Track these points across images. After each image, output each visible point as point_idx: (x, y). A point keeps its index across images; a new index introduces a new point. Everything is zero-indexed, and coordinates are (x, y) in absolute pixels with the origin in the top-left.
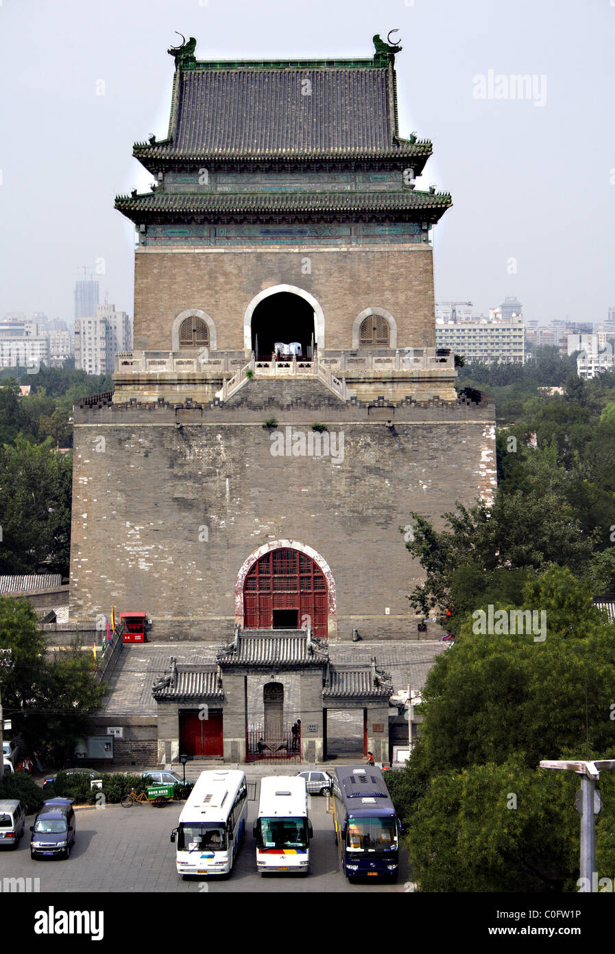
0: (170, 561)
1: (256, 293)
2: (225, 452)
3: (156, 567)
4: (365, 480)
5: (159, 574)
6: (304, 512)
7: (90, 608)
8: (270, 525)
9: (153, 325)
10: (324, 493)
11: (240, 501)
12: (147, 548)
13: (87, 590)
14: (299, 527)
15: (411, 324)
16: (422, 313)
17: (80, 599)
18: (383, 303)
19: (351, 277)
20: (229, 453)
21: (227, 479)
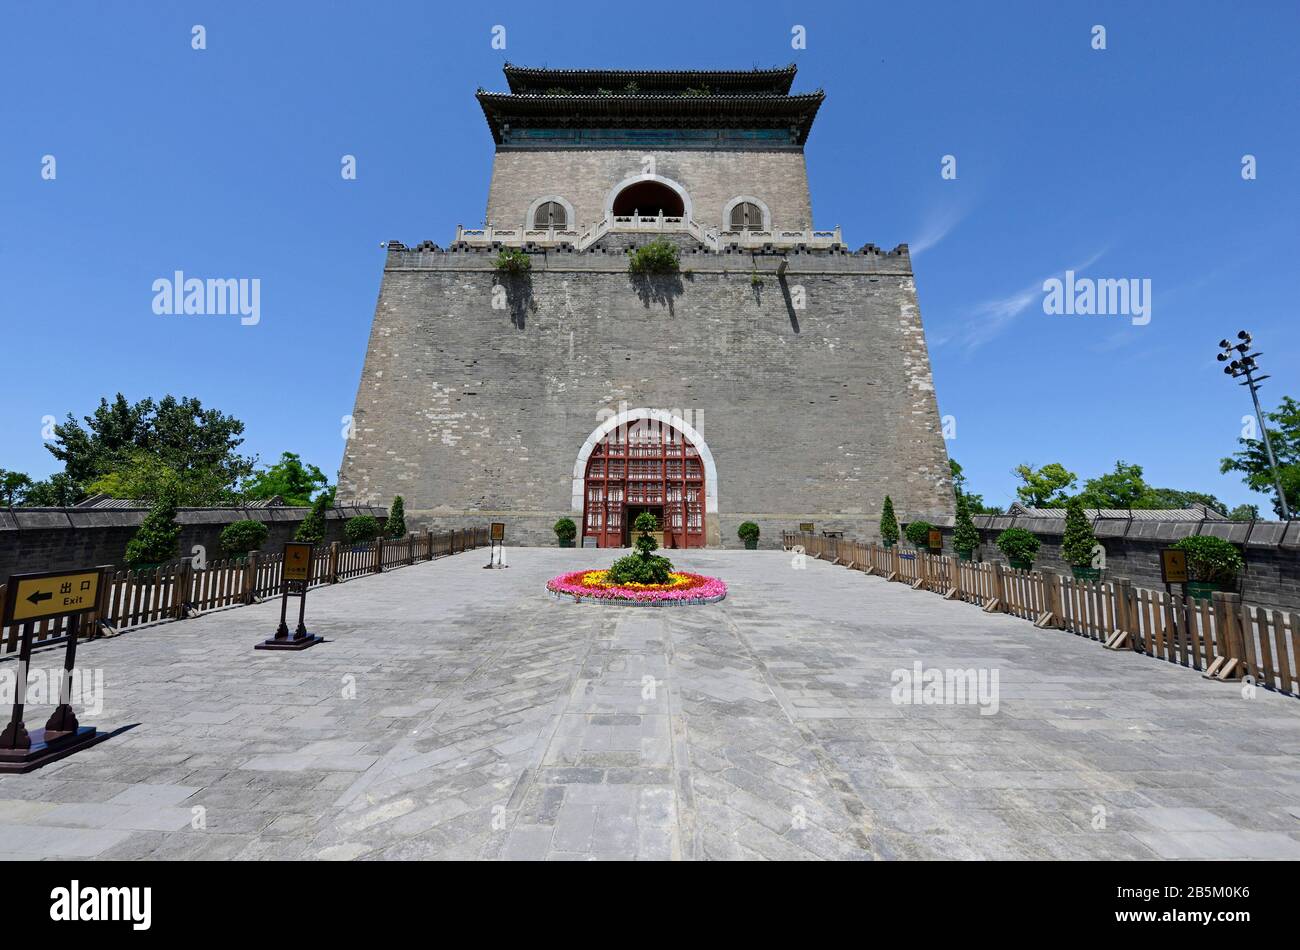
0: (484, 434)
1: (618, 181)
2: (571, 300)
3: (466, 439)
4: (752, 337)
5: (468, 451)
6: (672, 374)
7: (365, 495)
8: (625, 390)
9: (507, 209)
10: (699, 352)
11: (587, 359)
12: (457, 415)
13: (365, 471)
14: (665, 393)
15: (786, 212)
16: (798, 202)
17: (353, 483)
18: (754, 193)
19: (720, 170)
20: (575, 302)
21: (572, 333)
